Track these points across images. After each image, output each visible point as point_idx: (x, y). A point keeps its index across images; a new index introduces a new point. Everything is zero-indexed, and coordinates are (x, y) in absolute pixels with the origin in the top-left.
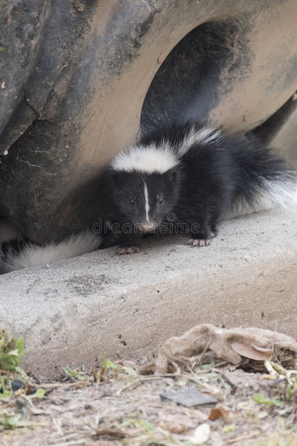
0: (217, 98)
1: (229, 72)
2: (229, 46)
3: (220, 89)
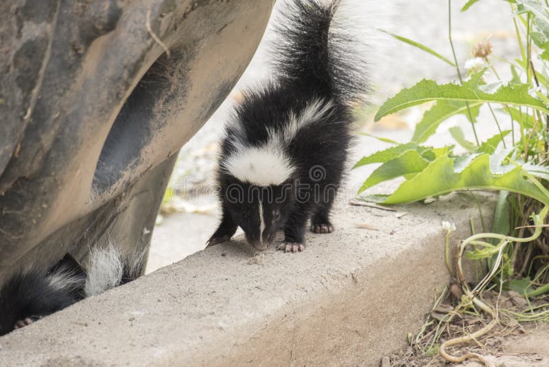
0: (149, 134)
1: (164, 104)
2: (168, 75)
3: (153, 123)
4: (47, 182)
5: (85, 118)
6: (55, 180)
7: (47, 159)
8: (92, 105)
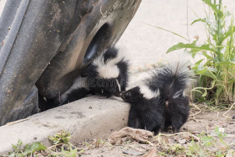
4: (67, 54)
5: (79, 36)
6: (69, 53)
7: (67, 47)
8: (81, 33)
